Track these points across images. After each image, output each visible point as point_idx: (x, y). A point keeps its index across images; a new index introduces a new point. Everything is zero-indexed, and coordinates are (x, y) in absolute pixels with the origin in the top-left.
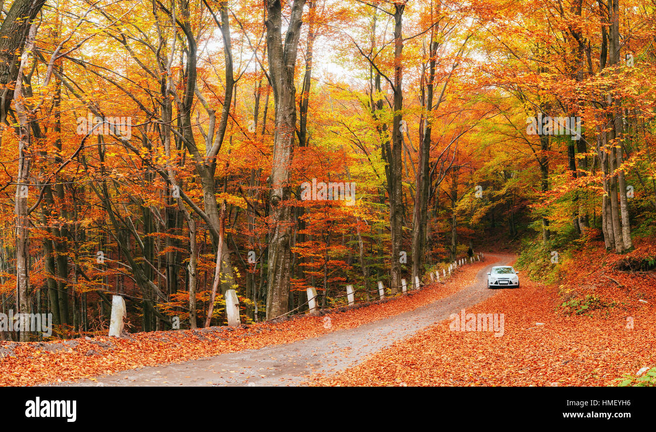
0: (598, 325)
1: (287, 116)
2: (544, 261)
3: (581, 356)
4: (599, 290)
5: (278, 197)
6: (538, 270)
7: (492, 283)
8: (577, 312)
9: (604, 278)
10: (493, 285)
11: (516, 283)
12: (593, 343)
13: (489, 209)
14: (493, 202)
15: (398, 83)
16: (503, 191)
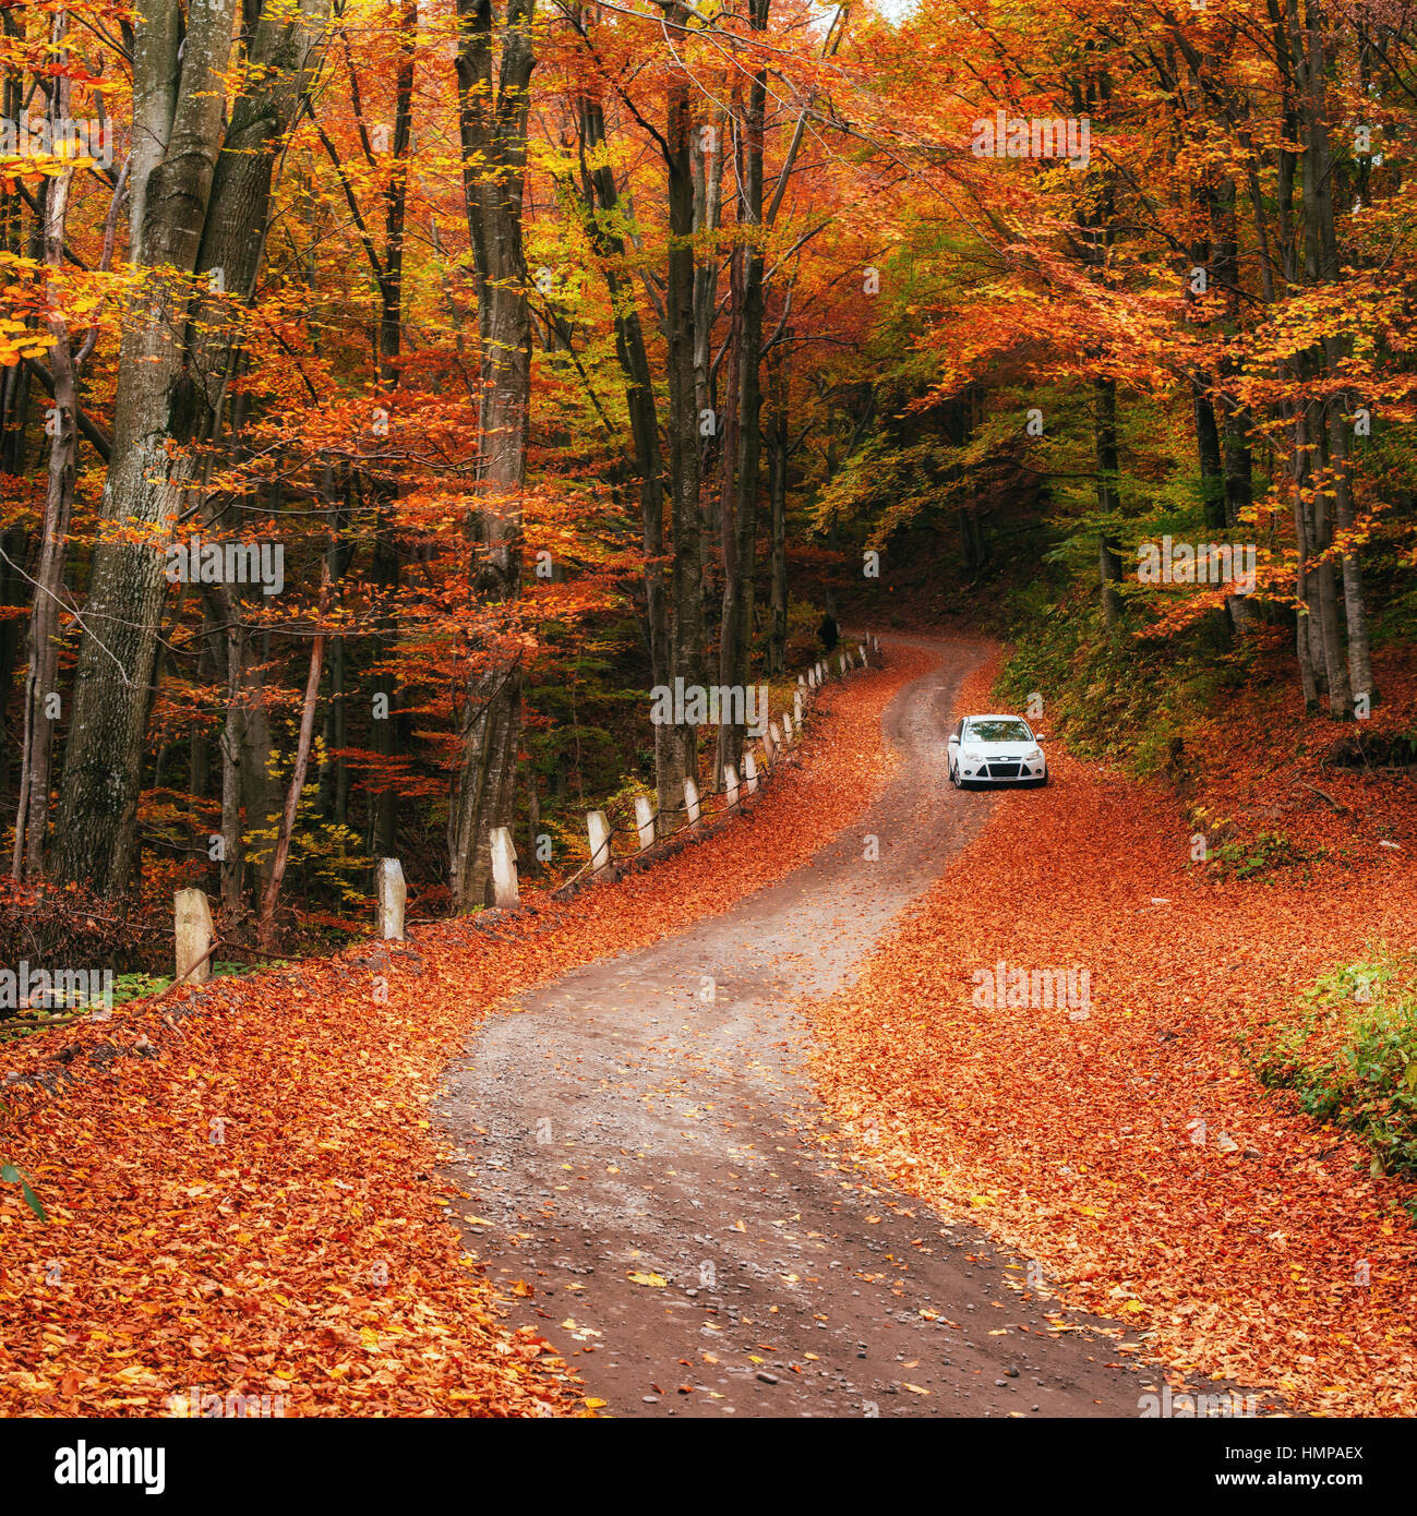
0: (1286, 904)
2: (1112, 691)
3: (1257, 959)
4: (1289, 819)
5: (496, 567)
6: (1092, 720)
7: (968, 773)
8: (1239, 872)
9: (1298, 790)
10: (973, 777)
11: (1039, 771)
12: (1277, 938)
13: (924, 506)
14: (936, 486)
15: (681, 143)
16: (973, 454)
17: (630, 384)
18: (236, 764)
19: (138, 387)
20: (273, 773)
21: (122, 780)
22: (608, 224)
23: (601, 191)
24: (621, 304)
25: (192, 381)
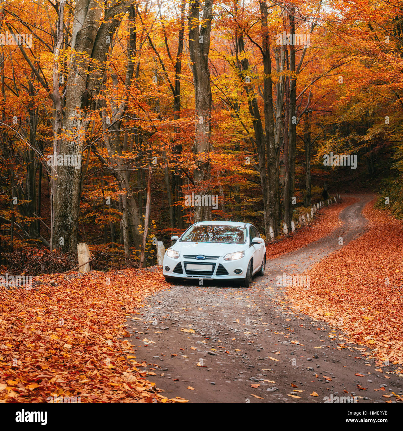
1: (206, 97)
5: (202, 162)
10: (171, 274)
11: (238, 271)
15: (266, 48)
16: (368, 137)
17: (254, 119)
18: (127, 228)
19: (72, 95)
20: (140, 232)
21: (72, 219)
22: (246, 74)
23: (243, 65)
24: (250, 96)
25: (88, 93)
